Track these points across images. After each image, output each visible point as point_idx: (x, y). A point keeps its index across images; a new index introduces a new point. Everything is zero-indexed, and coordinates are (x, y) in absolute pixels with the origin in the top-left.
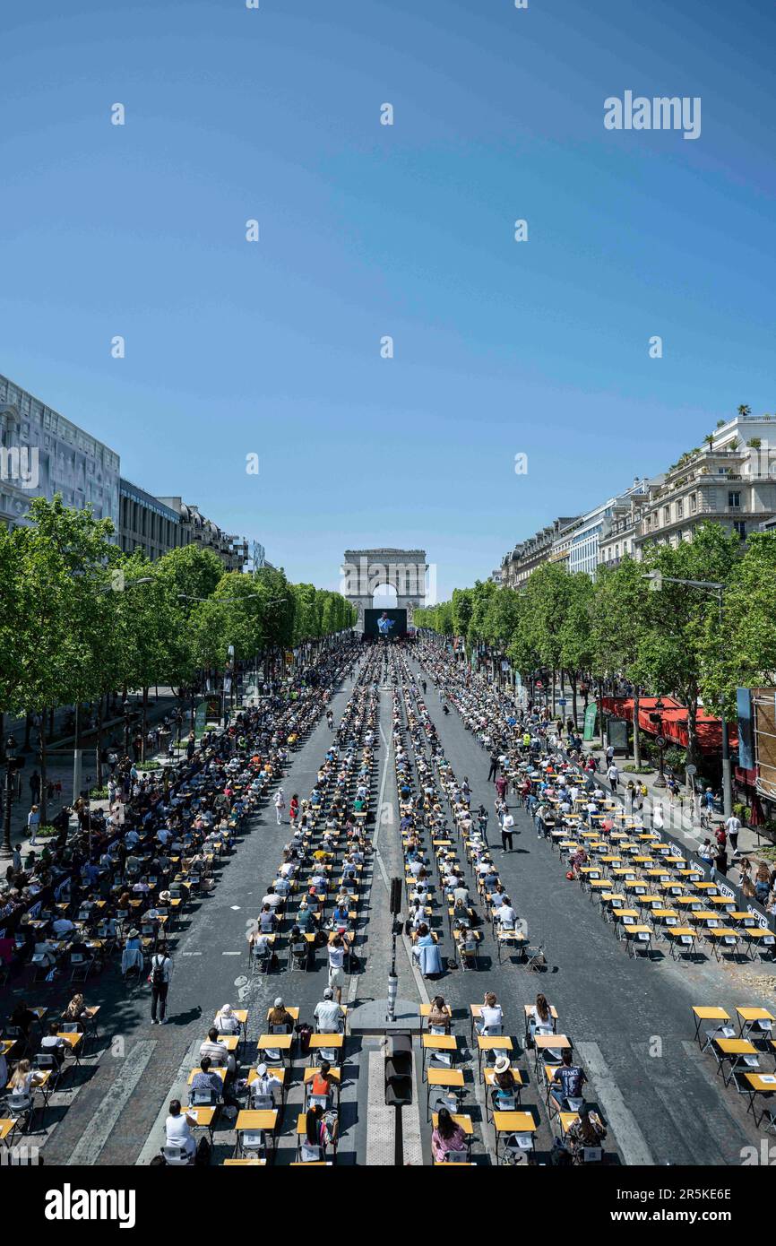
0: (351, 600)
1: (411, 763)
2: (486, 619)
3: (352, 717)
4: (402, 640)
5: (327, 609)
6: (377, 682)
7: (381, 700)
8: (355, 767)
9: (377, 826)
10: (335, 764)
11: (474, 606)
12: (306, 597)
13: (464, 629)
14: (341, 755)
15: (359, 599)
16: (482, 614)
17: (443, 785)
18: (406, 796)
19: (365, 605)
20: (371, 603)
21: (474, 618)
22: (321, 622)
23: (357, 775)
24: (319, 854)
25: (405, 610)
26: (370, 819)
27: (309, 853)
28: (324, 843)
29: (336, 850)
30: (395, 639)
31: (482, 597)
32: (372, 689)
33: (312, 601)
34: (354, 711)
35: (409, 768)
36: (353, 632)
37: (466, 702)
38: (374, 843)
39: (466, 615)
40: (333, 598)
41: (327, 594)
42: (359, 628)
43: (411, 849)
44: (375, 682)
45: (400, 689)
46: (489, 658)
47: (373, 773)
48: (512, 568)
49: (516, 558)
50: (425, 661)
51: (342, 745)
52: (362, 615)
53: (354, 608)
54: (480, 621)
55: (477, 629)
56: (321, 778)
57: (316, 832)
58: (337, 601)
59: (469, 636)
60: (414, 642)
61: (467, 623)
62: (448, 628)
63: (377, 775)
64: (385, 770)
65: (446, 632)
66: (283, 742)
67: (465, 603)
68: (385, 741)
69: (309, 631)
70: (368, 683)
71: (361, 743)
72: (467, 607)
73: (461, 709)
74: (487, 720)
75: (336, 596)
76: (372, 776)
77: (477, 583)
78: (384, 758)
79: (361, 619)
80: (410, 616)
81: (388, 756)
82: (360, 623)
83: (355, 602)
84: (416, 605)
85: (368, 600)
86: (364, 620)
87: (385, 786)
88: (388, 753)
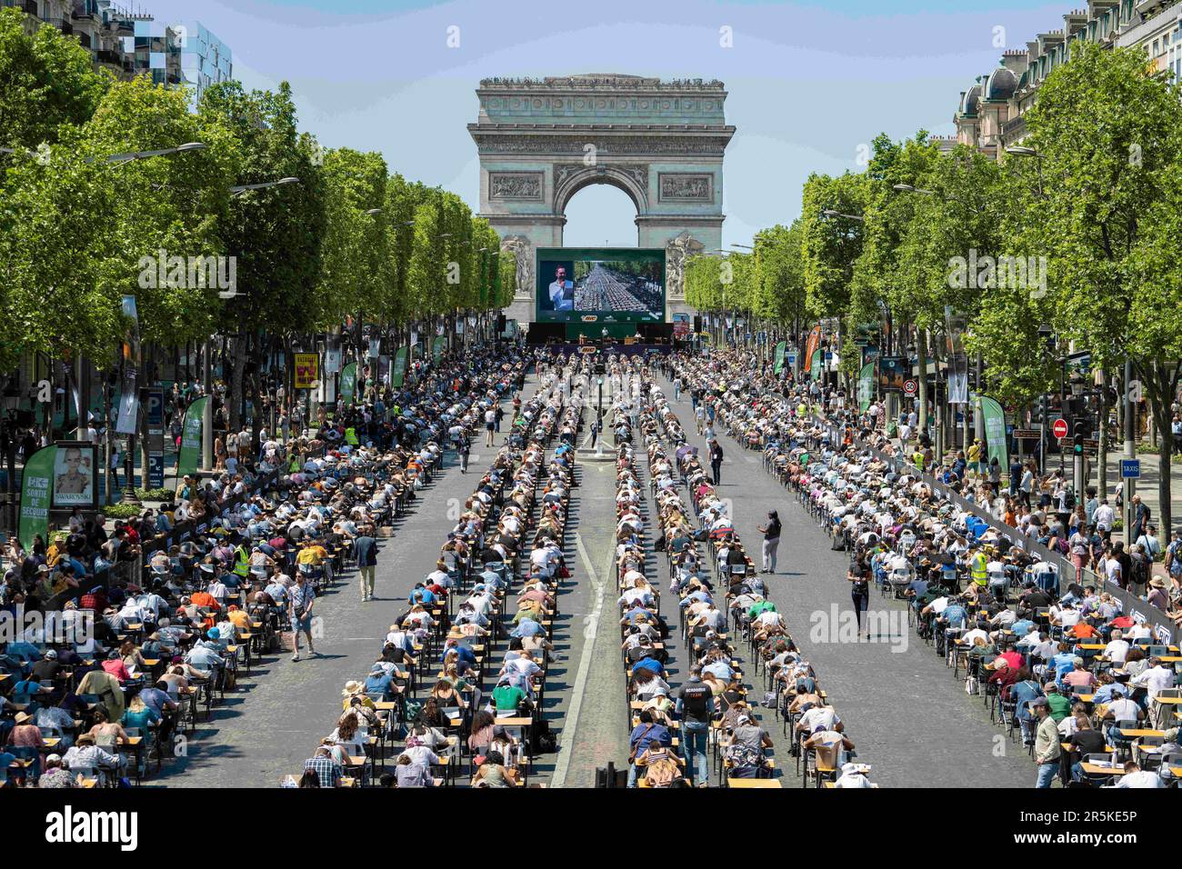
0: (494, 226)
4: (649, 341)
6: (572, 439)
7: (583, 482)
9: (561, 759)
15: (518, 230)
19: (542, 237)
20: (558, 243)
21: (871, 252)
22: (402, 273)
25: (663, 252)
26: (542, 742)
30: (628, 341)
40: (439, 206)
41: (424, 194)
42: (520, 309)
48: (988, 125)
49: (1002, 92)
52: (529, 276)
53: (505, 250)
55: (878, 285)
58: (452, 220)
59: (852, 313)
60: (687, 348)
63: (567, 647)
65: (784, 313)
68: (591, 572)
71: (518, 579)
75: (446, 205)
77: (881, 146)
78: (588, 610)
79: (527, 290)
80: (675, 281)
81: (600, 607)
82: (525, 301)
83: (507, 238)
84: (693, 246)
85: (549, 229)
86: (535, 293)
87: (589, 672)
88: (600, 600)
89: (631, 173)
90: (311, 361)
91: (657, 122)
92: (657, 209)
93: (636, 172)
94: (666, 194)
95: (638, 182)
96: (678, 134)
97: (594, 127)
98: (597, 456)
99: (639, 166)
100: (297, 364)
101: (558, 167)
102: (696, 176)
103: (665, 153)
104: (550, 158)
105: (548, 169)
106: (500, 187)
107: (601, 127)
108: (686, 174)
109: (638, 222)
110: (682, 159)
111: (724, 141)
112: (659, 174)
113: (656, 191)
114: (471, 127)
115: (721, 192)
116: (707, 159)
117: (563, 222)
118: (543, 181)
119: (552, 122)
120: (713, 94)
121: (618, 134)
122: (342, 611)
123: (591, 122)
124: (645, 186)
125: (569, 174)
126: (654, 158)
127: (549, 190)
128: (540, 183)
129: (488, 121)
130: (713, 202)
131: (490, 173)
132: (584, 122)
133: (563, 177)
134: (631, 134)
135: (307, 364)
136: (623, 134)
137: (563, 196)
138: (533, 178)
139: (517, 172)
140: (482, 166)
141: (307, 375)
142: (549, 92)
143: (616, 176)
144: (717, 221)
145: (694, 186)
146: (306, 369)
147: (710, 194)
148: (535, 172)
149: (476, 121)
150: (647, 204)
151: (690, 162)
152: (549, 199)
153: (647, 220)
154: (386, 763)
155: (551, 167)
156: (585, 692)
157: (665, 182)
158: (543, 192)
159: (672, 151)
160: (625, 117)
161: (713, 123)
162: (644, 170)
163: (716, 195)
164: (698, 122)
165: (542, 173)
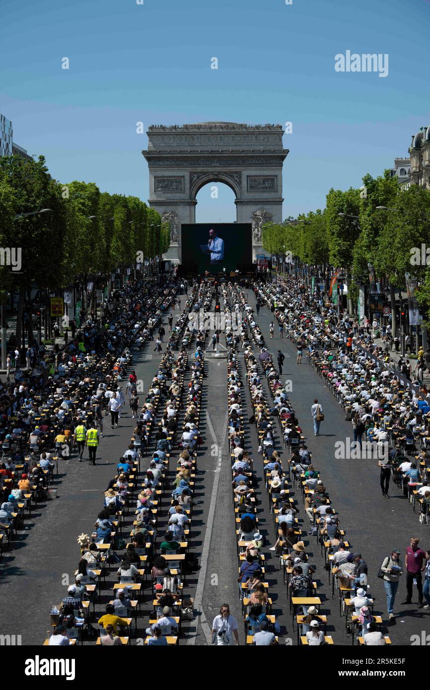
0: (159, 210)
1: (257, 475)
2: (383, 240)
3: (162, 403)
4: (243, 274)
5: (118, 224)
6: (202, 345)
7: (209, 374)
8: (166, 481)
9: (201, 575)
10: (135, 479)
11: (363, 218)
12: (83, 204)
13: (346, 257)
14: (143, 464)
15: (170, 209)
16: (375, 231)
17: (308, 509)
18: (248, 526)
20: (193, 215)
21: (364, 238)
22: (108, 246)
23: (169, 496)
24: (107, 620)
25: (250, 225)
26: (190, 566)
27: (92, 617)
28: (116, 603)
29: (133, 613)
30: (232, 275)
31: (376, 203)
32: (194, 355)
33: (93, 211)
34: (165, 392)
35: (254, 482)
36: (163, 263)
37: (349, 377)
38: (197, 602)
39: (350, 232)
40: (127, 207)
42: (173, 257)
43: (256, 611)
44: (199, 344)
45: (240, 356)
46: (387, 304)
47: (196, 492)
48: (427, 154)
50: (282, 309)
51: (146, 448)
52: (177, 233)
53: (164, 222)
54: (373, 244)
55: (368, 256)
56: (110, 499)
57: (101, 586)
58: (135, 212)
59: (354, 268)
60: (264, 278)
61: (351, 247)
62: (320, 255)
63: (203, 494)
64: (215, 487)
65: (317, 261)
66: (48, 444)
67: (349, 212)
68: (214, 439)
69: (89, 260)
70: (189, 346)
71: (175, 445)
72: (352, 219)
73: (340, 388)
74: (382, 406)
76: (193, 496)
77: (367, 181)
78: (214, 467)
79: (176, 241)
80: (257, 235)
81: (220, 464)
82: (175, 247)
83: (165, 213)
84: (267, 216)
85: (187, 207)
86: (180, 243)
87: (215, 512)
88: (220, 460)
89: (232, 176)
90: (60, 302)
91: (246, 148)
92: (247, 196)
93: (235, 175)
94: (251, 187)
95: (236, 181)
96: (257, 155)
97: (211, 151)
98: (217, 355)
99: (236, 173)
100: (52, 303)
101: (192, 174)
102: (269, 177)
103: (251, 165)
104: (188, 168)
105: (187, 175)
106: (160, 185)
107: (215, 151)
108: (262, 176)
109: (236, 203)
110: (260, 168)
111: (283, 158)
112: (248, 176)
113: (246, 186)
114: (144, 152)
115: (281, 186)
116: (274, 168)
117: (196, 203)
118: (184, 181)
119: (189, 149)
120: (276, 132)
121: (225, 155)
122: (80, 470)
123: (209, 148)
124: (240, 183)
125: (198, 177)
126: (244, 168)
127: (188, 186)
128: (182, 182)
129: (153, 149)
130: (277, 192)
131: (155, 177)
132: (205, 149)
133: (194, 179)
134: (232, 155)
135: (57, 303)
136: (227, 155)
137: (195, 189)
138: (179, 180)
139: (170, 177)
140: (150, 173)
141: (57, 309)
142: (187, 132)
143: (224, 178)
144: (280, 202)
145: (266, 183)
146: (57, 306)
147: (275, 188)
148: (179, 177)
149: (146, 149)
150: (241, 193)
151: (264, 170)
152: (187, 191)
153: (242, 202)
154: (106, 580)
155: (188, 174)
156: (213, 527)
157: (251, 181)
158: (184, 188)
159: (254, 164)
160: (228, 146)
161: (277, 148)
162: (239, 174)
163: (279, 188)
164: (268, 148)
165: (183, 177)
